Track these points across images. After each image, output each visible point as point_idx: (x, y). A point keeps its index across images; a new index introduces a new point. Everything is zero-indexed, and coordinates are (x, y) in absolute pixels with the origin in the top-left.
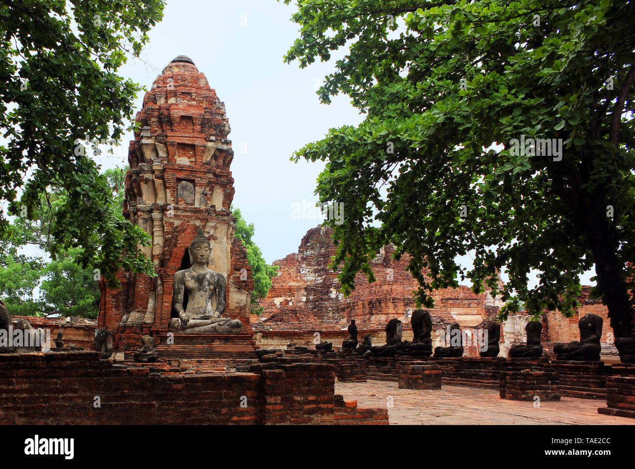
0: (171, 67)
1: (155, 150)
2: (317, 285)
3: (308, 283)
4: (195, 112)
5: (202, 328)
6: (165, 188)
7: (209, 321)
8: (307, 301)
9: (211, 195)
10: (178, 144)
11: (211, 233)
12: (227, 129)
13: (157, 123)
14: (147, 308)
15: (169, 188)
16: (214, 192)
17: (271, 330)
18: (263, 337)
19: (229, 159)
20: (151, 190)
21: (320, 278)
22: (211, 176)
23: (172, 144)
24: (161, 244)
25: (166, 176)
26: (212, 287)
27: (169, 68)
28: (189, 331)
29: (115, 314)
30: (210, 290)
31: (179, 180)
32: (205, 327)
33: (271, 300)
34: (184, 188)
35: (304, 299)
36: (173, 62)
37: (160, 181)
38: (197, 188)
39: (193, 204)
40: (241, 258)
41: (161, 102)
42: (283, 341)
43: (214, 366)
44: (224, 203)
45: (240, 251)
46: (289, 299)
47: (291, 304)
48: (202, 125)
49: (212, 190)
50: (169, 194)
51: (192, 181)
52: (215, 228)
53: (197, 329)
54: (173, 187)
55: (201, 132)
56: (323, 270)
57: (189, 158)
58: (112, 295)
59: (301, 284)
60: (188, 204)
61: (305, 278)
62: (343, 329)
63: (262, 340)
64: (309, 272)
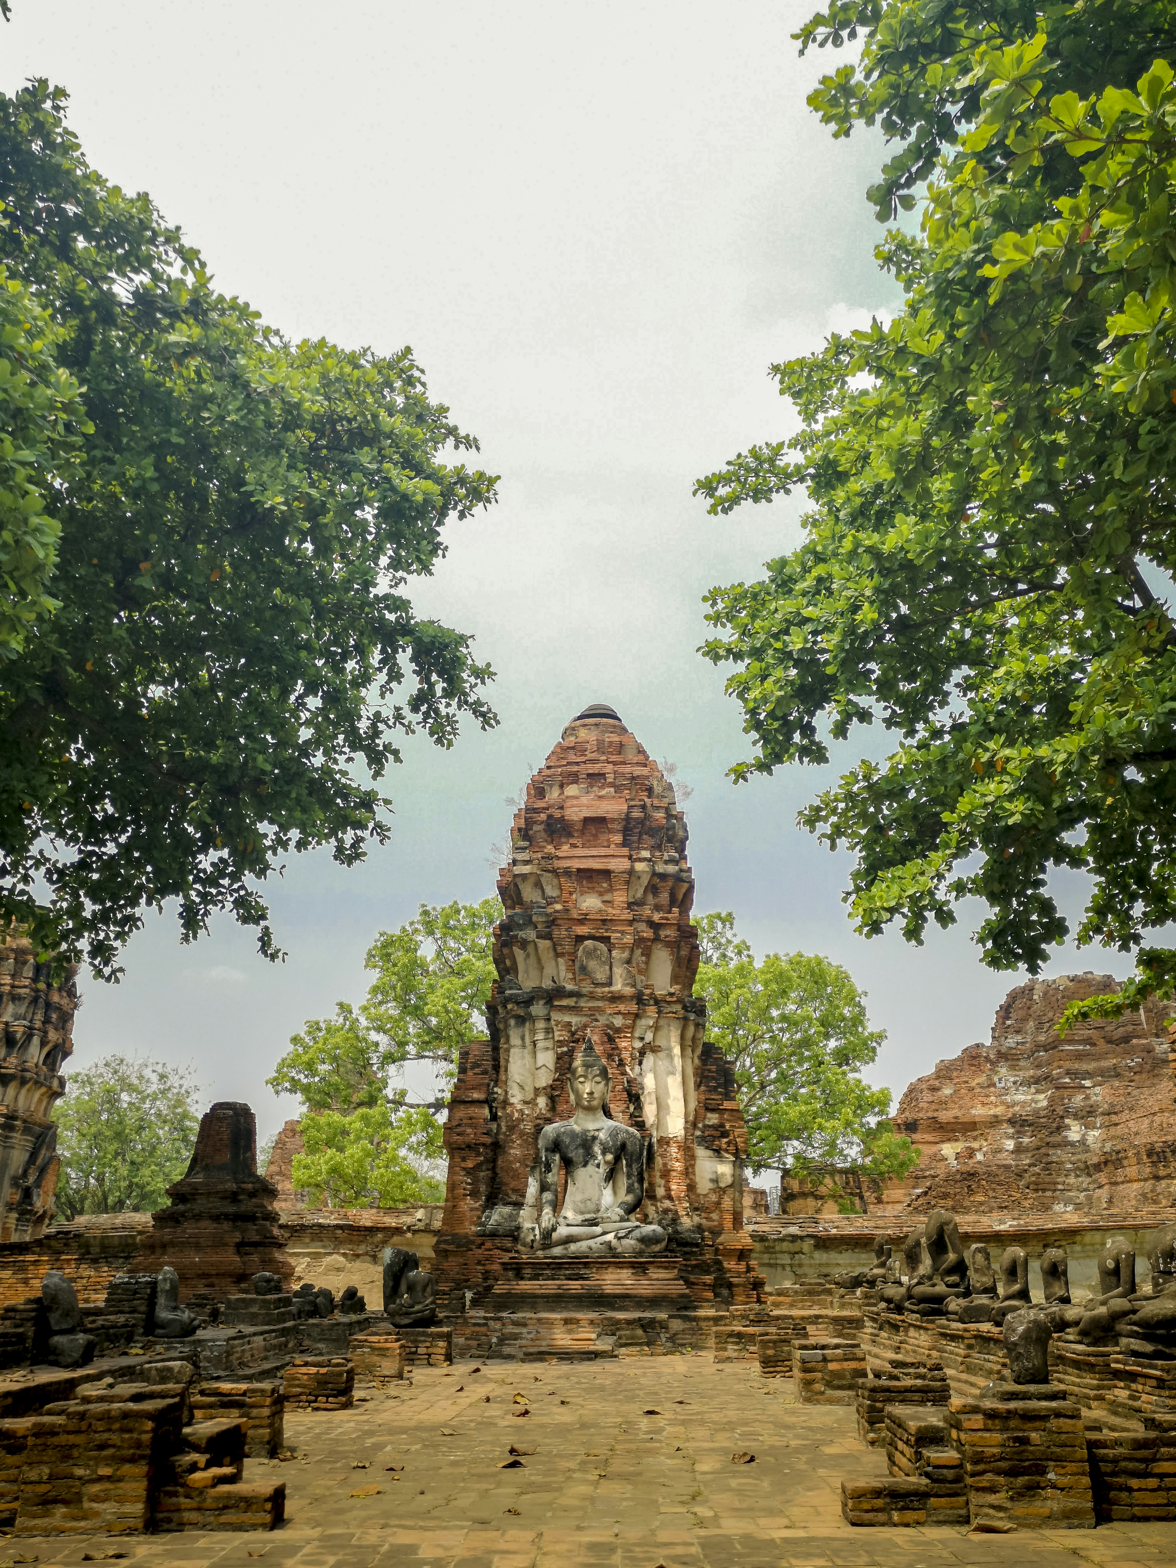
0: (573, 729)
1: (538, 885)
2: (1036, 1112)
3: (1017, 1108)
4: (609, 808)
5: (582, 1246)
6: (557, 955)
7: (598, 1230)
8: (1019, 1150)
9: (647, 963)
10: (579, 870)
11: (647, 1040)
12: (681, 833)
13: (543, 834)
14: (523, 1196)
15: (562, 955)
16: (653, 957)
17: (834, 1231)
18: (817, 1247)
19: (683, 890)
20: (532, 960)
21: (1041, 1097)
22: (642, 926)
23: (567, 873)
24: (551, 1065)
25: (556, 933)
26: (610, 1157)
27: (569, 731)
28: (557, 1251)
29: (472, 1210)
30: (606, 1162)
31: (580, 939)
32: (591, 1242)
33: (934, 1149)
34: (590, 954)
35: (1010, 1144)
36: (580, 718)
37: (548, 943)
38: (615, 953)
39: (610, 984)
40: (719, 1086)
41: (553, 795)
42: (864, 1256)
43: (570, 1332)
44: (675, 979)
45: (717, 1072)
46: (975, 1145)
47: (979, 1157)
48: (626, 831)
49: (647, 954)
50: (562, 968)
51: (606, 940)
52: (656, 1028)
53: (573, 1247)
54: (570, 954)
55: (624, 844)
56: (1047, 1078)
57: (601, 894)
58: (464, 1169)
59: (999, 1110)
60: (597, 985)
61: (1008, 1099)
62: (997, 1228)
63: (817, 1255)
64: (1015, 1083)
